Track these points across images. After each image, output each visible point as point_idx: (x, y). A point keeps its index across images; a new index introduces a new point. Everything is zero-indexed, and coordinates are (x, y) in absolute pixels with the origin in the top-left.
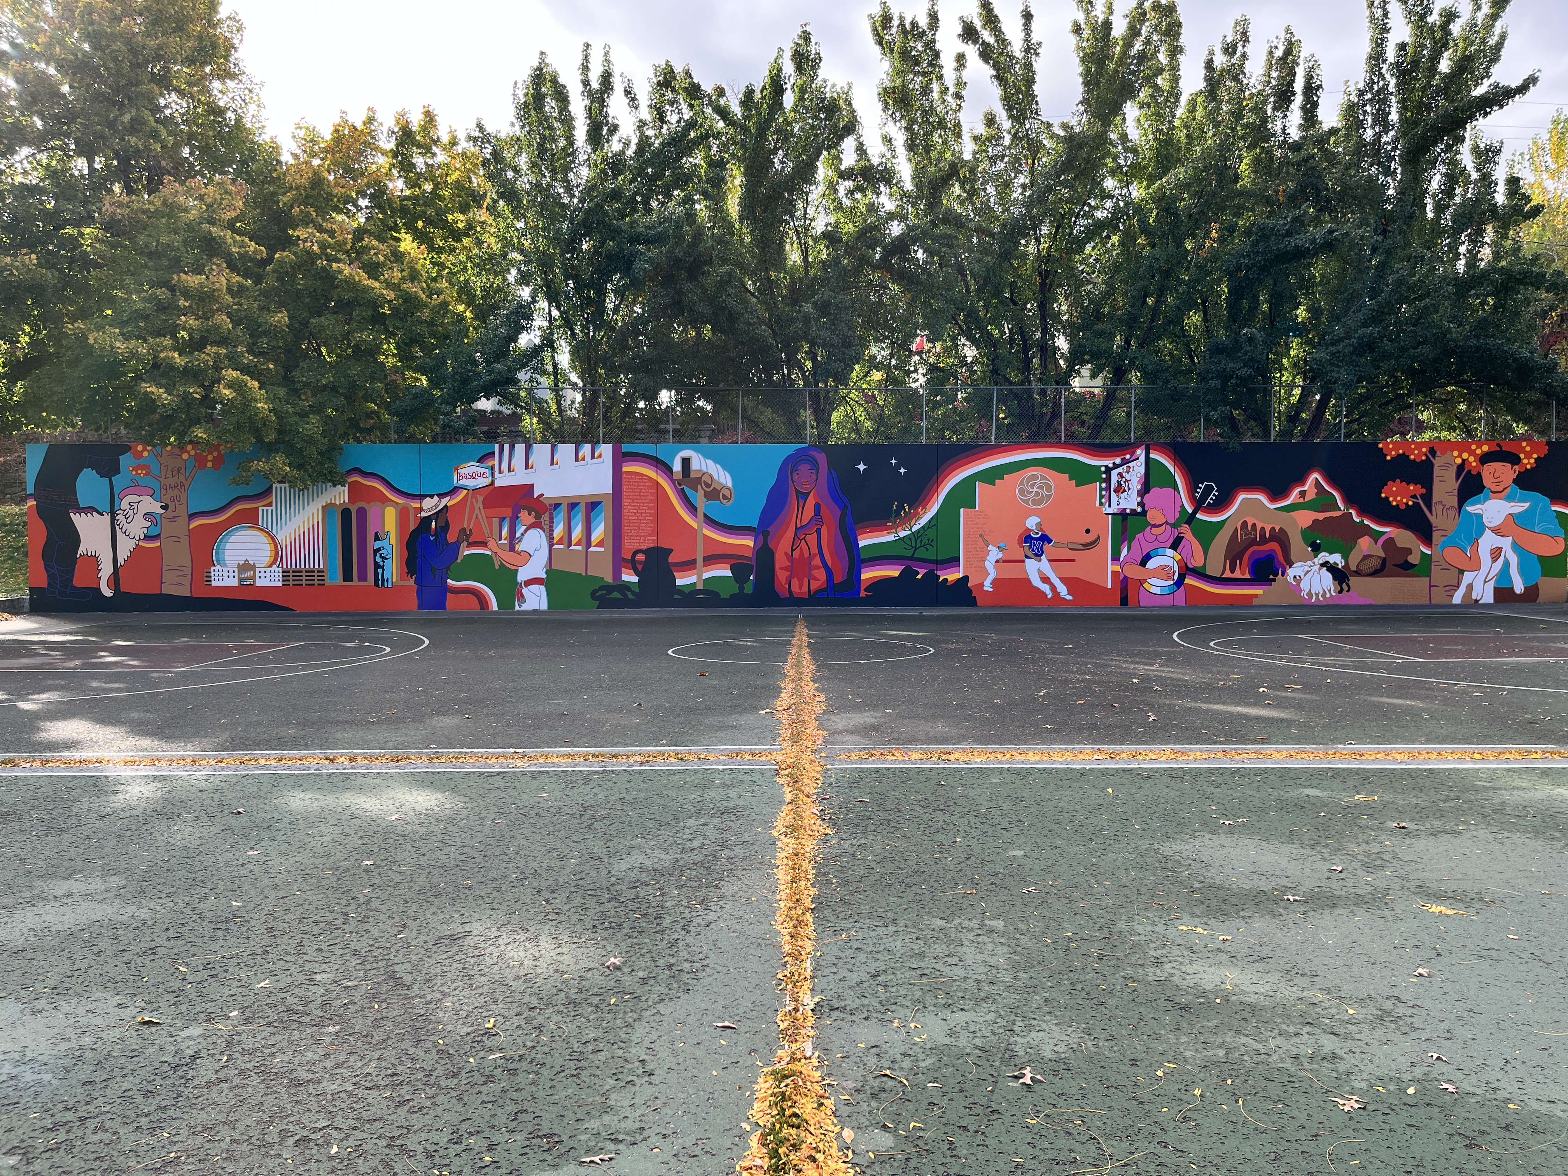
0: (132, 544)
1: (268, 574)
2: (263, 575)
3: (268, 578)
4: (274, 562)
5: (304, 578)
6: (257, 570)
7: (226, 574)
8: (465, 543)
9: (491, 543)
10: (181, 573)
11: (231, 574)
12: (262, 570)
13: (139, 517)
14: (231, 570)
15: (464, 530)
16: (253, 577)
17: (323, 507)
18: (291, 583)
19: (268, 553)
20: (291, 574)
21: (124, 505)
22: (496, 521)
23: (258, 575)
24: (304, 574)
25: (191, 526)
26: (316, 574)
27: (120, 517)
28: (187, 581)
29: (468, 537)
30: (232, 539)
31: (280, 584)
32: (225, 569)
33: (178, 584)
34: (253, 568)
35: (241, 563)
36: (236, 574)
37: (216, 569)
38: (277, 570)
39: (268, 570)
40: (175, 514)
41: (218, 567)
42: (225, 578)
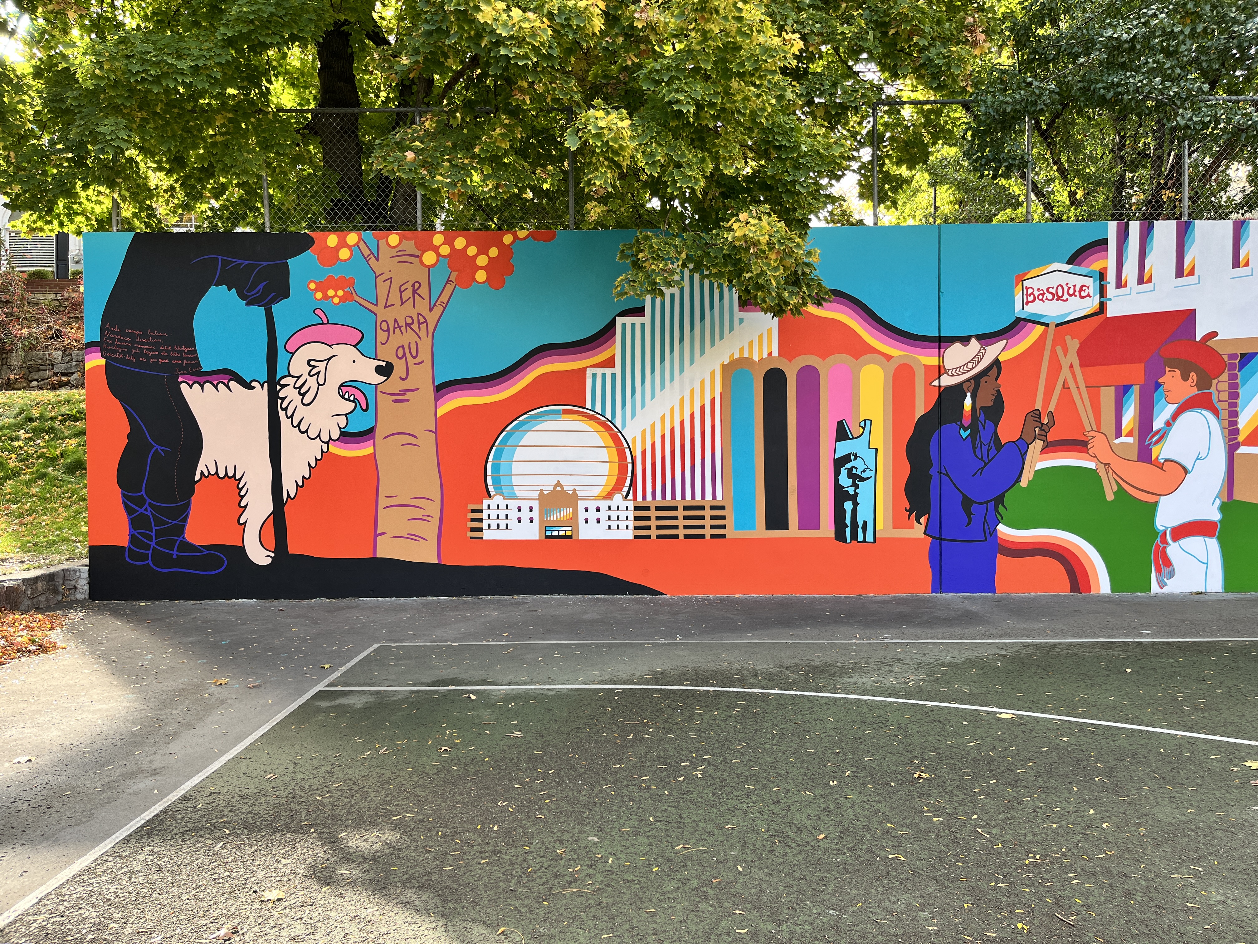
0: (314, 450)
1: (603, 515)
2: (592, 515)
3: (605, 523)
4: (617, 489)
5: (681, 522)
6: (581, 505)
7: (514, 515)
8: (1039, 444)
9: (1097, 444)
10: (418, 513)
11: (525, 515)
12: (592, 506)
13: (330, 391)
14: (525, 505)
15: (1036, 415)
16: (573, 521)
17: (725, 367)
18: (653, 533)
19: (605, 469)
20: (653, 513)
21: (298, 366)
22: (1108, 395)
23: (582, 515)
24: (681, 513)
25: (441, 412)
26: (707, 513)
27: (289, 393)
28: (430, 530)
29: (1044, 430)
30: (529, 438)
31: (629, 535)
32: (513, 505)
33: (413, 537)
34: (571, 500)
35: (548, 489)
36: (535, 514)
37: (493, 503)
38: (623, 504)
39: (604, 505)
40: (405, 385)
41: (498, 500)
42: (513, 523)
